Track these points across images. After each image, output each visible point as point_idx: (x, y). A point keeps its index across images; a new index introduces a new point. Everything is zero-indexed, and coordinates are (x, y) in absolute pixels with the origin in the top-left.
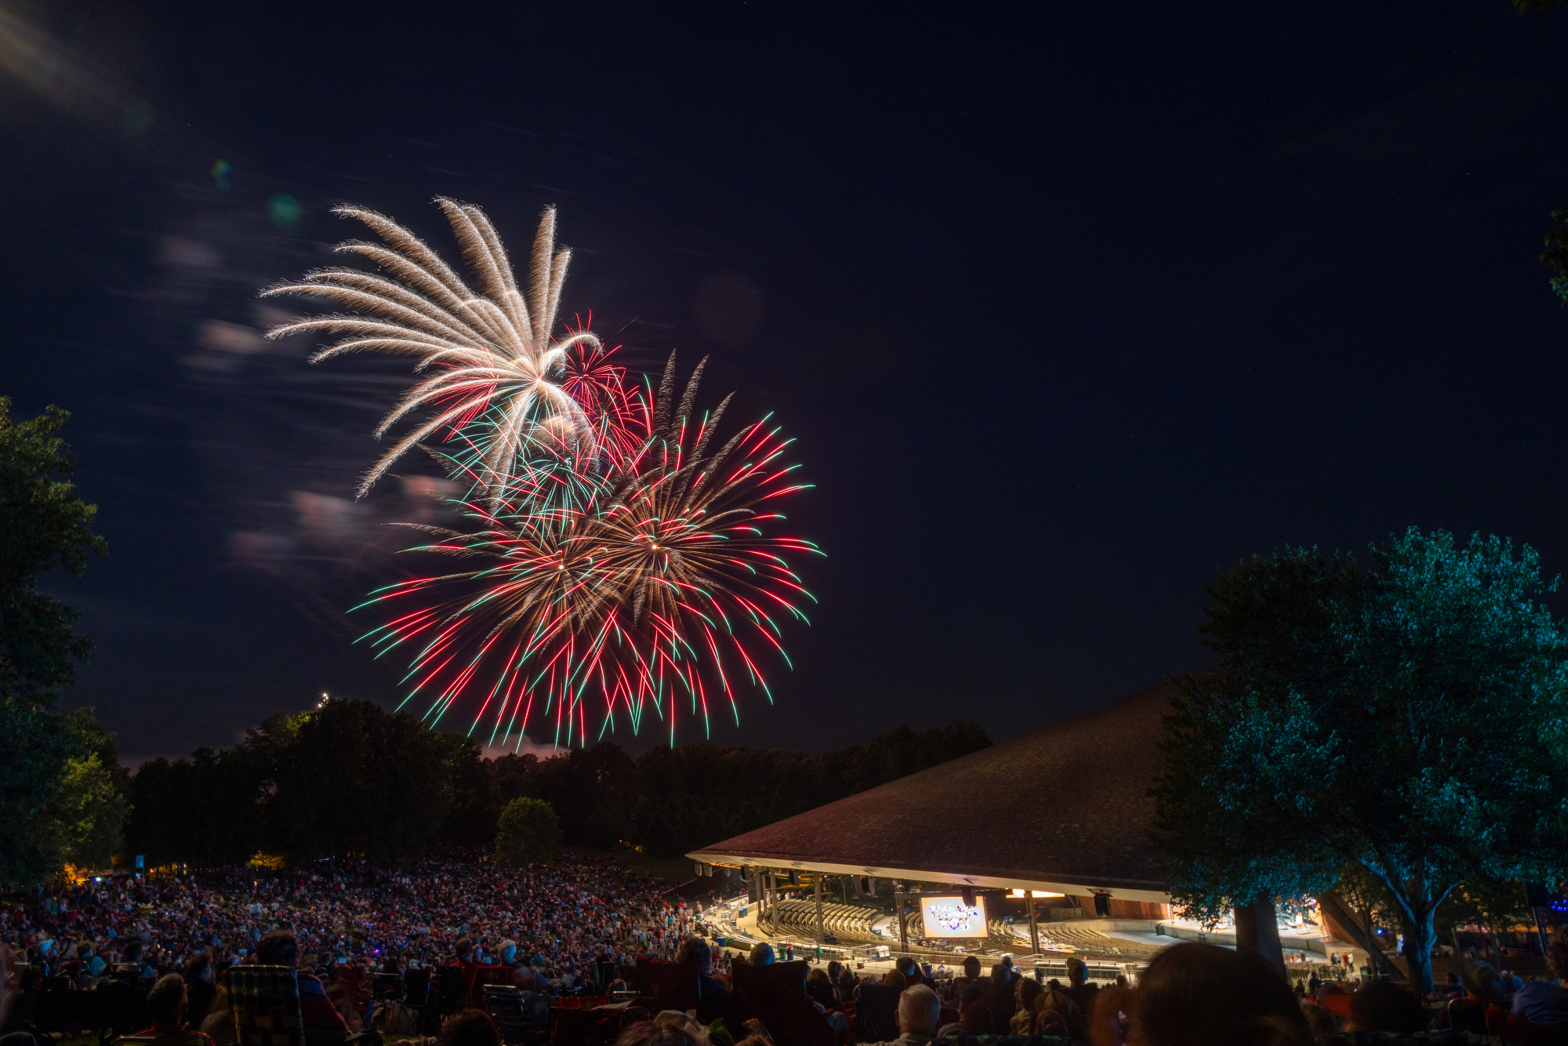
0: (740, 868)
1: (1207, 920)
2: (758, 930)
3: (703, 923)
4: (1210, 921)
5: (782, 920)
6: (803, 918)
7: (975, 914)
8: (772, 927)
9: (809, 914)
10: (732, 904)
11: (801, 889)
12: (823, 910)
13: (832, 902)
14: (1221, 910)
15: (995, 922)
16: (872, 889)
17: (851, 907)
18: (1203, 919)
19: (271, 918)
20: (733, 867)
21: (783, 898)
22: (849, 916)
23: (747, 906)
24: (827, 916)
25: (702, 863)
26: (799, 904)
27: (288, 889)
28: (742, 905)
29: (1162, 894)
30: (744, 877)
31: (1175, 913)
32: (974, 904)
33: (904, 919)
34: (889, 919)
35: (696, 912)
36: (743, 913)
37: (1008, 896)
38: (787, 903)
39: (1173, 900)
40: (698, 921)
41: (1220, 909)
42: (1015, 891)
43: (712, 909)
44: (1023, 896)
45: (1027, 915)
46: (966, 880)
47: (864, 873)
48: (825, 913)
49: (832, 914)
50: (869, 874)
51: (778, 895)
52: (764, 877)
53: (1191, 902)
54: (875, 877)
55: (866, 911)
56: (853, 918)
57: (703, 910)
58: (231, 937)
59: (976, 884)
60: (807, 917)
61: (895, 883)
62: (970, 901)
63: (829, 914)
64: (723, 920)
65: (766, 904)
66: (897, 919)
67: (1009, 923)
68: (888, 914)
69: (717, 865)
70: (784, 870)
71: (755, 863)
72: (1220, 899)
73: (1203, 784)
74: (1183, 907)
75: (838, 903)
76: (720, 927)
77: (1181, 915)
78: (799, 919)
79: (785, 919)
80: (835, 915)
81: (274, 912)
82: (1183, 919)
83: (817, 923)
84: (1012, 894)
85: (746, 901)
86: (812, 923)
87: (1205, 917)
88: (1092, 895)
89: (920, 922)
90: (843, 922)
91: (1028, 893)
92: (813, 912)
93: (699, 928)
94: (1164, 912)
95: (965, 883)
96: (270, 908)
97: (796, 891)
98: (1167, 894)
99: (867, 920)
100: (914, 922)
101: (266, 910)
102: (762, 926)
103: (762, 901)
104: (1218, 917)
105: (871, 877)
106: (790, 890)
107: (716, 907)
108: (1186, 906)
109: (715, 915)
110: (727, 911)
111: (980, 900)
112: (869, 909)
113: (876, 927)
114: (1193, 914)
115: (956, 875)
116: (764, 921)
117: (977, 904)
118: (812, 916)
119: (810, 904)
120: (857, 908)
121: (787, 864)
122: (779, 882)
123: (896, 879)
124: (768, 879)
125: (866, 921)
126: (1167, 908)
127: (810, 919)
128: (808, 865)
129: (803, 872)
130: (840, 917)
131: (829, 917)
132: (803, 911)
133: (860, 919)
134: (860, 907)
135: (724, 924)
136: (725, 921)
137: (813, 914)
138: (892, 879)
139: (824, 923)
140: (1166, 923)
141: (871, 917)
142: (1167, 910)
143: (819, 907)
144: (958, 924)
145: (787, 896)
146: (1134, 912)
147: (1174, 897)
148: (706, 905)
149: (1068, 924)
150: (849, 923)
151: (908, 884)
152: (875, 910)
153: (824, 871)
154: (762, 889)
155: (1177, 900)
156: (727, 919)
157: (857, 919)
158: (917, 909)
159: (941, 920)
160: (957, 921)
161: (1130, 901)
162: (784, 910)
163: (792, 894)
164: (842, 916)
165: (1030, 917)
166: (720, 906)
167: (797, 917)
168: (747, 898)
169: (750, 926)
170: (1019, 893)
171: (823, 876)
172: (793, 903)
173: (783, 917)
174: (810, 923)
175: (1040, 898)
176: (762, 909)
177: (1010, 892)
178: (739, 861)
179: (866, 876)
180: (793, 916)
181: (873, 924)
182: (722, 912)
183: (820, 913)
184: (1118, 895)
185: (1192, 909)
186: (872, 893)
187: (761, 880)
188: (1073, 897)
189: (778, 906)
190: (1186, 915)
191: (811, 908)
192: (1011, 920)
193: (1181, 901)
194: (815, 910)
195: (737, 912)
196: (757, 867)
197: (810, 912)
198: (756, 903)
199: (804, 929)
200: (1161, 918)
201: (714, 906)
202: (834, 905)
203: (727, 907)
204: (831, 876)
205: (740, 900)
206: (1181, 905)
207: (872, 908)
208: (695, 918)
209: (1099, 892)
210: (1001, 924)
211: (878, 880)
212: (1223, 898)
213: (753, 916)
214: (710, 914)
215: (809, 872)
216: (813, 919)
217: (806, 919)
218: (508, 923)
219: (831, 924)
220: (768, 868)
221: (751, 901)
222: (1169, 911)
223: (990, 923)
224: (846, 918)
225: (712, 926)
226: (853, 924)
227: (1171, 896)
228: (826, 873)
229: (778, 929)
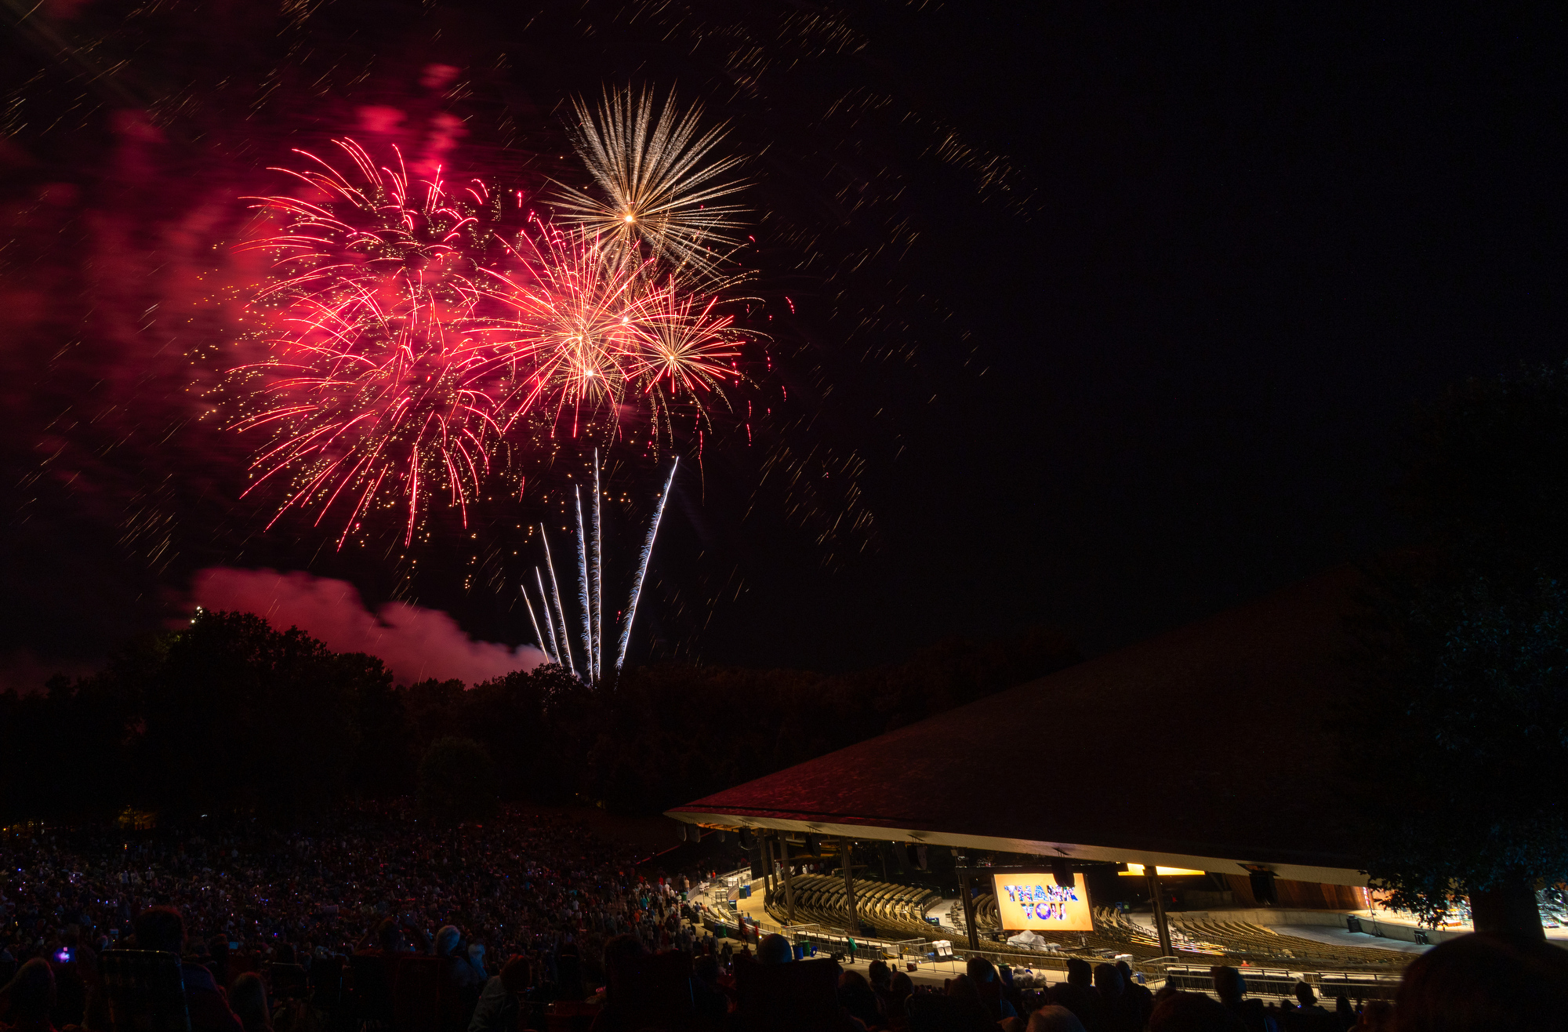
0: (737, 831)
1: (1428, 912)
2: (767, 915)
3: (692, 904)
4: (1432, 913)
5: (798, 902)
6: (828, 900)
7: (1073, 897)
8: (786, 911)
9: (836, 895)
10: (730, 879)
11: (823, 860)
12: (855, 889)
13: (867, 879)
14: (1450, 897)
15: (1103, 909)
16: (923, 862)
17: (894, 886)
18: (1421, 910)
19: (145, 890)
20: (729, 830)
21: (799, 871)
22: (891, 898)
23: (750, 883)
24: (860, 898)
25: (686, 825)
26: (821, 880)
27: (164, 854)
28: (743, 881)
29: (1355, 873)
30: (744, 844)
31: (1376, 900)
32: (1071, 884)
33: (970, 904)
34: (950, 904)
35: (682, 890)
36: (745, 893)
37: (1120, 874)
38: (805, 879)
39: (1373, 882)
40: (685, 902)
41: (1448, 896)
42: (1130, 865)
43: (703, 885)
44: (1142, 874)
45: (1150, 901)
46: (1058, 849)
47: (910, 839)
48: (858, 894)
49: (868, 895)
50: (917, 841)
51: (792, 869)
52: (771, 844)
53: (1400, 885)
54: (926, 845)
55: (915, 892)
56: (898, 902)
57: (691, 888)
58: (99, 913)
59: (1073, 855)
60: (833, 899)
61: (954, 853)
62: (1065, 880)
63: (864, 895)
64: (719, 901)
65: (775, 880)
66: (960, 903)
67: (1124, 911)
68: (948, 896)
69: (707, 826)
70: (799, 835)
71: (756, 824)
72: (1448, 881)
73: (1409, 713)
74: (1388, 893)
75: (875, 880)
76: (715, 911)
77: (1383, 903)
78: (822, 901)
79: (803, 900)
80: (873, 896)
81: (149, 882)
82: (1389, 909)
83: (847, 907)
84: (1127, 870)
85: (748, 875)
86: (840, 907)
87: (1424, 907)
88: (1247, 873)
89: (994, 908)
90: (884, 907)
91: (1150, 870)
92: (841, 892)
93: (688, 912)
94: (1359, 899)
95: (1056, 854)
96: (144, 877)
97: (816, 863)
98: (1362, 873)
99: (917, 904)
100: (985, 908)
101: (139, 880)
102: (772, 911)
103: (770, 876)
104: (1445, 907)
105: (921, 845)
106: (808, 862)
107: (708, 884)
108: (1393, 891)
109: (707, 894)
110: (723, 890)
111: (1078, 878)
112: (920, 889)
113: (932, 914)
114: (1405, 902)
115: (1042, 843)
116: (774, 904)
117: (1075, 884)
118: (841, 898)
119: (836, 882)
120: (903, 887)
121: (801, 826)
122: (792, 850)
123: (956, 848)
124: (777, 846)
125: (917, 906)
126: (1363, 893)
127: (838, 901)
128: (830, 828)
129: (824, 836)
130: (879, 900)
131: (864, 899)
132: (828, 891)
133: (907, 903)
134: (908, 886)
135: (720, 906)
136: (721, 903)
137: (842, 895)
138: (949, 848)
139: (858, 907)
140: (1364, 914)
141: (924, 900)
142: (1363, 895)
143: (850, 886)
144: (1049, 912)
145: (804, 869)
146: (1311, 898)
147: (1373, 878)
148: (695, 882)
149: (1212, 914)
150: (893, 908)
151: (973, 855)
152: (928, 891)
153: (854, 836)
154: (769, 860)
155: (1379, 881)
156: (724, 900)
157: (903, 903)
158: (990, 890)
159: (1023, 905)
160: (1047, 909)
161: (1304, 883)
162: (801, 888)
163: (811, 867)
164: (882, 897)
165: (1155, 904)
166: (713, 882)
167: (820, 899)
168: (750, 872)
169: (756, 910)
170: (1136, 869)
171: (853, 844)
172: (813, 879)
173: (800, 898)
174: (837, 907)
175: (1169, 876)
176: (771, 887)
177: (1124, 868)
178: (736, 821)
179: (913, 843)
180: (814, 897)
181: (927, 910)
182: (715, 890)
183: (851, 893)
184: (1287, 872)
185: (1402, 896)
186: (923, 866)
187: (768, 848)
188: (1219, 876)
189: (793, 883)
190: (1394, 904)
191: (838, 887)
192: (1126, 907)
193: (1384, 883)
194: (845, 890)
195: (737, 891)
196: (761, 830)
197: (837, 892)
198: (761, 879)
199: (829, 914)
200: (1356, 907)
201: (705, 881)
202: (870, 882)
203: (724, 885)
204: (864, 842)
205: (740, 875)
206: (1386, 889)
207: (924, 888)
208: (680, 897)
209: (1256, 868)
210: (1112, 912)
211: (932, 849)
212: (1451, 880)
213: (758, 897)
214: (701, 893)
215: (833, 837)
216: (842, 902)
217: (832, 902)
218: (437, 902)
219: (867, 908)
220: (775, 831)
221: (754, 877)
222: (1366, 897)
223: (1095, 910)
224: (888, 901)
225: (703, 908)
226: (898, 909)
227: (1368, 876)
228: (857, 839)
229: (794, 914)
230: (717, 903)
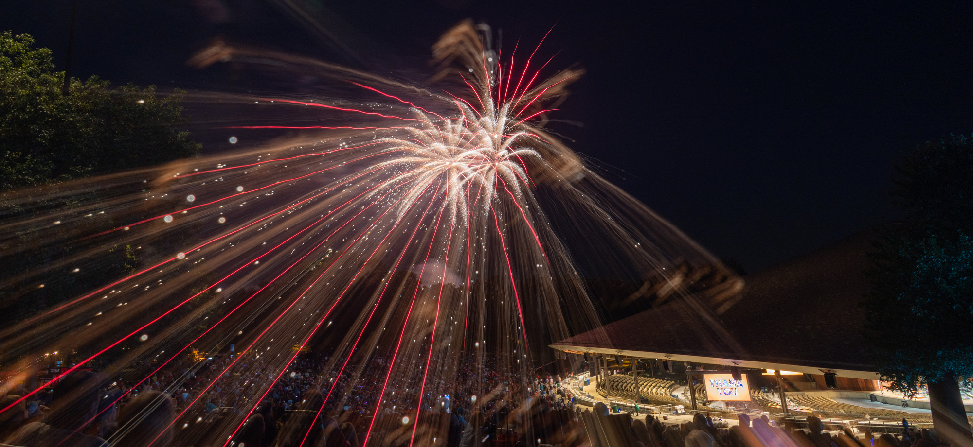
0: (583, 354)
1: (908, 392)
2: (597, 394)
3: (562, 389)
4: (910, 392)
5: (612, 387)
6: (626, 386)
7: (741, 385)
8: (606, 392)
9: (630, 384)
10: (580, 377)
11: (624, 368)
12: (639, 381)
13: (644, 376)
14: (918, 385)
15: (755, 391)
16: (671, 368)
17: (657, 380)
18: (905, 391)
19: (305, 382)
20: (580, 353)
21: (612, 373)
22: (656, 386)
23: (589, 378)
24: (641, 385)
25: (559, 351)
26: (623, 377)
27: (314, 365)
28: (586, 378)
29: (873, 373)
30: (586, 360)
31: (883, 387)
32: (740, 379)
33: (693, 388)
34: (683, 388)
35: (557, 382)
36: (587, 383)
37: (763, 374)
38: (615, 377)
39: (882, 378)
40: (559, 387)
41: (917, 384)
42: (768, 370)
43: (567, 380)
44: (774, 374)
45: (777, 387)
46: (734, 363)
47: (665, 358)
48: (640, 383)
49: (645, 384)
50: (668, 359)
51: (609, 372)
52: (599, 360)
53: (895, 379)
54: (672, 360)
55: (667, 383)
56: (659, 387)
57: (562, 380)
58: (283, 393)
59: (741, 365)
60: (628, 386)
61: (685, 364)
62: (737, 377)
63: (643, 384)
64: (575, 387)
65: (601, 377)
66: (688, 388)
67: (765, 392)
68: (682, 384)
69: (569, 352)
70: (612, 356)
71: (593, 351)
72: (917, 377)
73: (899, 299)
74: (889, 383)
75: (648, 377)
76: (573, 391)
77: (888, 388)
78: (623, 387)
79: (614, 387)
80: (647, 385)
81: (307, 378)
82: (890, 390)
83: (635, 390)
84: (766, 372)
85: (588, 375)
86: (632, 390)
87: (906, 390)
88: (823, 374)
89: (704, 390)
90: (652, 389)
91: (777, 372)
92: (632, 382)
93: (559, 392)
94: (875, 386)
95: (733, 365)
96: (304, 376)
97: (621, 369)
98: (877, 374)
99: (668, 388)
100: (700, 390)
101: (302, 377)
102: (600, 392)
103: (599, 375)
104: (916, 390)
105: (670, 361)
106: (616, 369)
107: (570, 379)
108: (892, 382)
109: (569, 384)
110: (577, 382)
111: (744, 376)
112: (669, 381)
113: (674, 393)
114: (897, 387)
115: (726, 360)
116: (601, 388)
117: (742, 379)
118: (632, 385)
119: (629, 378)
120: (661, 380)
121: (614, 352)
122: (609, 363)
123: (686, 362)
124: (602, 361)
125: (668, 389)
126: (877, 383)
127: (631, 387)
128: (627, 352)
129: (624, 357)
130: (650, 386)
131: (643, 386)
132: (626, 382)
133: (663, 388)
134: (663, 380)
135: (575, 389)
136: (576, 388)
137: (633, 384)
138: (683, 362)
139: (640, 390)
140: (877, 393)
141: (671, 386)
142: (877, 384)
143: (636, 380)
144: (730, 392)
145: (615, 372)
146: (853, 386)
147: (882, 376)
148: (563, 377)
149: (807, 393)
150: (657, 390)
151: (694, 365)
152: (673, 382)
153: (638, 356)
154: (598, 367)
155: (885, 378)
156: (577, 386)
157: (661, 388)
158: (702, 382)
159: (718, 389)
160: (729, 390)
161: (850, 379)
162: (613, 381)
163: (618, 371)
164: (651, 385)
165: (780, 388)
166: (573, 378)
167: (622, 386)
168: (589, 373)
169: (592, 391)
170: (771, 372)
171: (637, 360)
172: (619, 377)
173: (613, 385)
174: (630, 390)
175: (786, 375)
176: (599, 380)
177: (765, 371)
178: (583, 350)
179: (666, 360)
180: (620, 385)
181: (672, 391)
182: (573, 382)
183: (637, 383)
184: (841, 373)
185: (896, 384)
186: (671, 370)
187: (598, 362)
188: (809, 375)
189: (609, 378)
190: (892, 388)
191: (631, 380)
192: (766, 390)
193: (887, 378)
194: (634, 382)
195: (583, 382)
196: (595, 353)
197: (630, 383)
198: (595, 377)
199: (627, 393)
200: (874, 389)
201: (568, 378)
202: (646, 378)
203: (577, 379)
204: (643, 359)
205: (585, 375)
206: (888, 381)
207: (671, 381)
208: (556, 385)
209: (827, 372)
210: (759, 392)
211: (674, 362)
212: (919, 377)
213: (593, 385)
214: (566, 383)
215: (628, 357)
216: (632, 387)
217: (628, 387)
218: (442, 387)
219: (644, 390)
220: (601, 354)
221: (591, 375)
222: (879, 385)
223: (752, 391)
224: (654, 387)
225: (568, 391)
226: (659, 391)
227: (880, 375)
228: (639, 358)
229: (610, 393)
230: (574, 388)
